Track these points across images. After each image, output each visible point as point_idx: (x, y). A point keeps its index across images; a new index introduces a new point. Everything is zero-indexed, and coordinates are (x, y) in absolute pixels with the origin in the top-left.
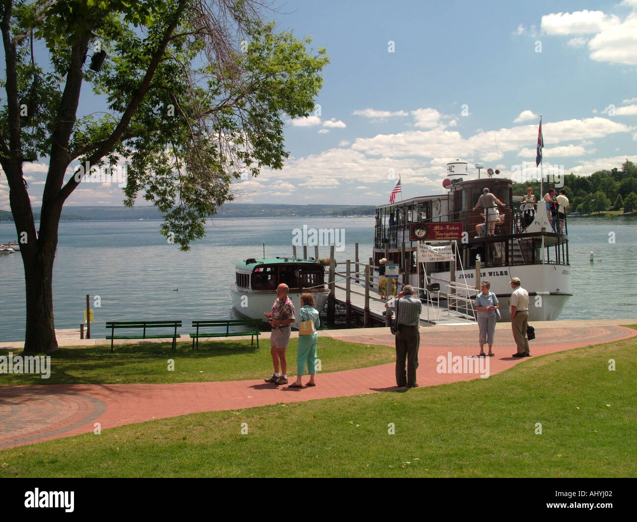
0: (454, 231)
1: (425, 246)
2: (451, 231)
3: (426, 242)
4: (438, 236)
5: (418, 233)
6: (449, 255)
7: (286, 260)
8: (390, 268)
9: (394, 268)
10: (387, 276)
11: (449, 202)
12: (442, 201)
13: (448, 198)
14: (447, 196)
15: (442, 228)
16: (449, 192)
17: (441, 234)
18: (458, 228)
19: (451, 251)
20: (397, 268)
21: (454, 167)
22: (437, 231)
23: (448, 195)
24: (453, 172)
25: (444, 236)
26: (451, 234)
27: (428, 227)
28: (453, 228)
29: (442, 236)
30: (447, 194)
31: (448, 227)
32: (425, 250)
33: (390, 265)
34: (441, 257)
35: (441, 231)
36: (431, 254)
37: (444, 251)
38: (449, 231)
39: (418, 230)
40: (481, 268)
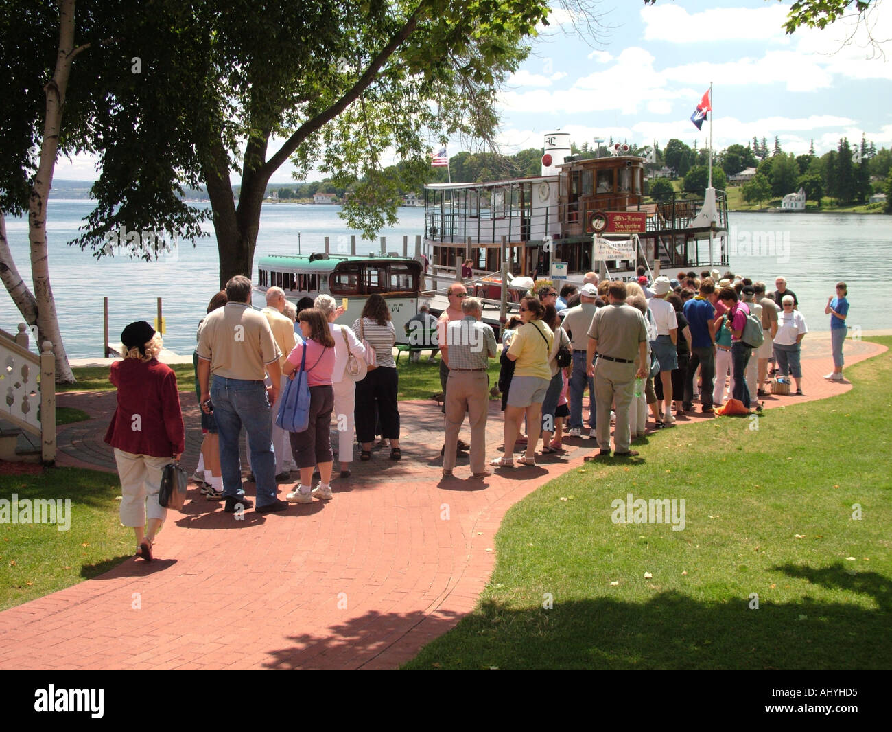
0: (637, 223)
1: (603, 240)
2: (634, 222)
3: (604, 235)
4: (619, 229)
5: (596, 224)
6: (630, 252)
7: (371, 255)
8: (557, 267)
9: (562, 267)
10: (553, 277)
11: (559, 185)
12: (550, 184)
13: (559, 179)
14: (557, 178)
15: (623, 219)
16: (559, 173)
17: (622, 226)
18: (640, 219)
19: (631, 247)
20: (565, 267)
21: (555, 138)
22: (618, 222)
23: (559, 176)
24: (554, 145)
25: (625, 229)
26: (633, 226)
27: (608, 217)
28: (635, 219)
29: (623, 229)
30: (557, 174)
31: (629, 218)
32: (603, 245)
33: (557, 263)
34: (620, 255)
35: (622, 223)
36: (609, 250)
37: (624, 247)
38: (631, 223)
39: (596, 221)
40: (661, 268)
